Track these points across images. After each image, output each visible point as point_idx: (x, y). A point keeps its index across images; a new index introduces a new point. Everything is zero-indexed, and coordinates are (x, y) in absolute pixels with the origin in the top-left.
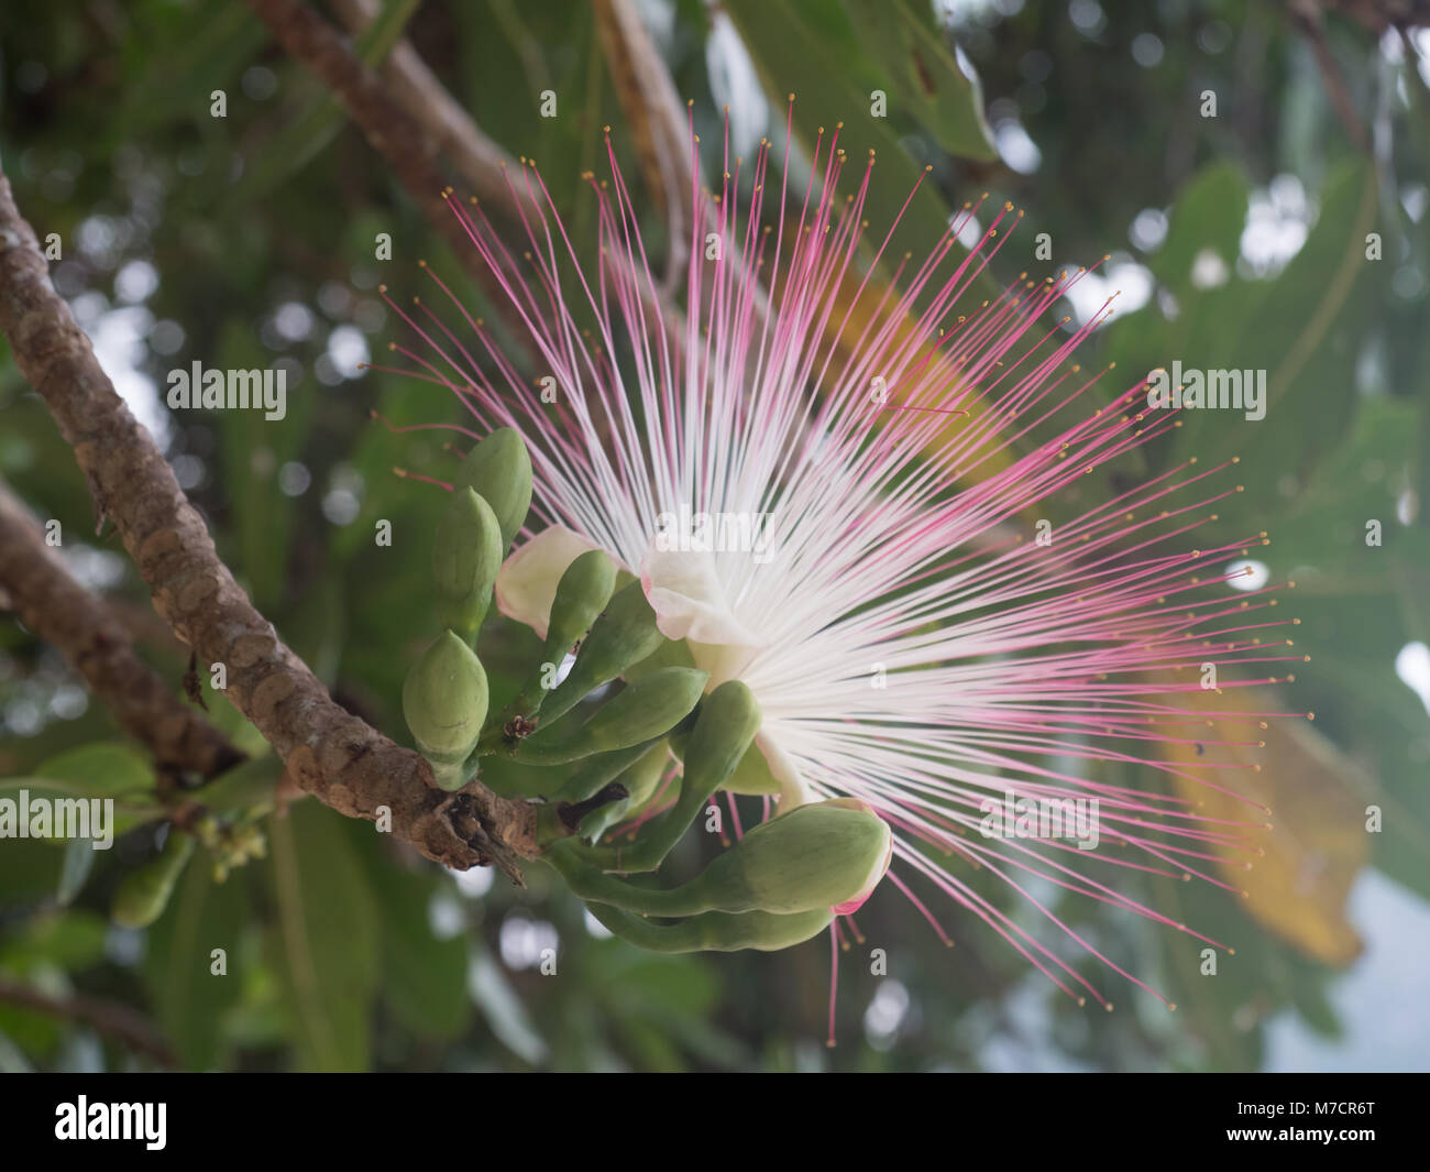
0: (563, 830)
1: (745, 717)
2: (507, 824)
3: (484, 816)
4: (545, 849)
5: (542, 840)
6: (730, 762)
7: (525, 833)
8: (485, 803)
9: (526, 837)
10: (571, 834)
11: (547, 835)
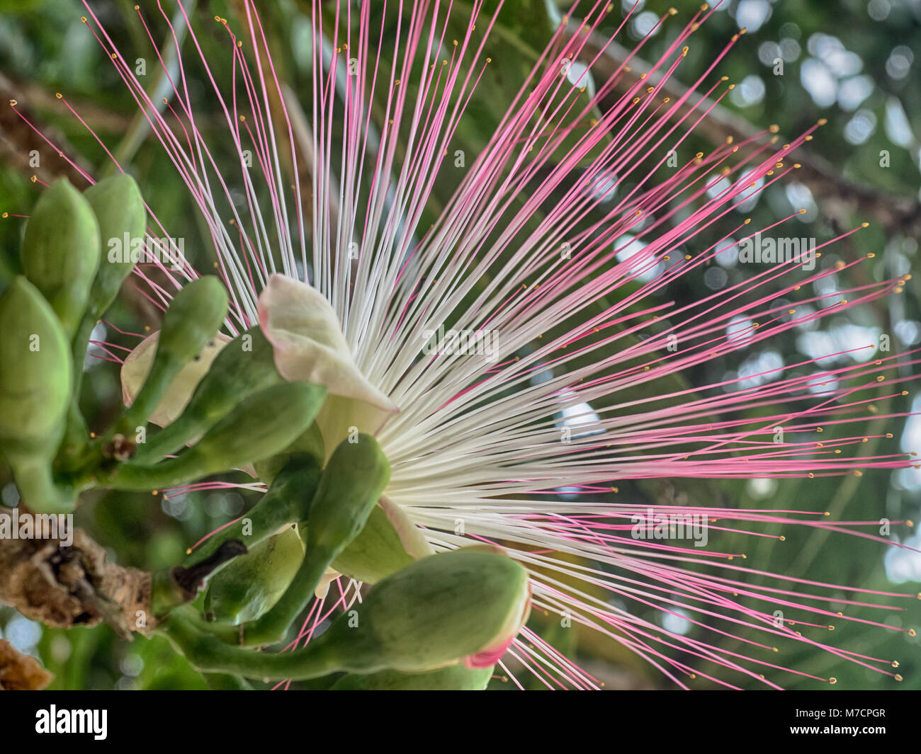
0: (179, 594)
1: (372, 466)
2: (118, 587)
3: (90, 572)
4: (162, 620)
5: (157, 608)
6: (356, 516)
7: (139, 600)
8: (92, 560)
9: (140, 605)
10: (187, 598)
11: (163, 601)
